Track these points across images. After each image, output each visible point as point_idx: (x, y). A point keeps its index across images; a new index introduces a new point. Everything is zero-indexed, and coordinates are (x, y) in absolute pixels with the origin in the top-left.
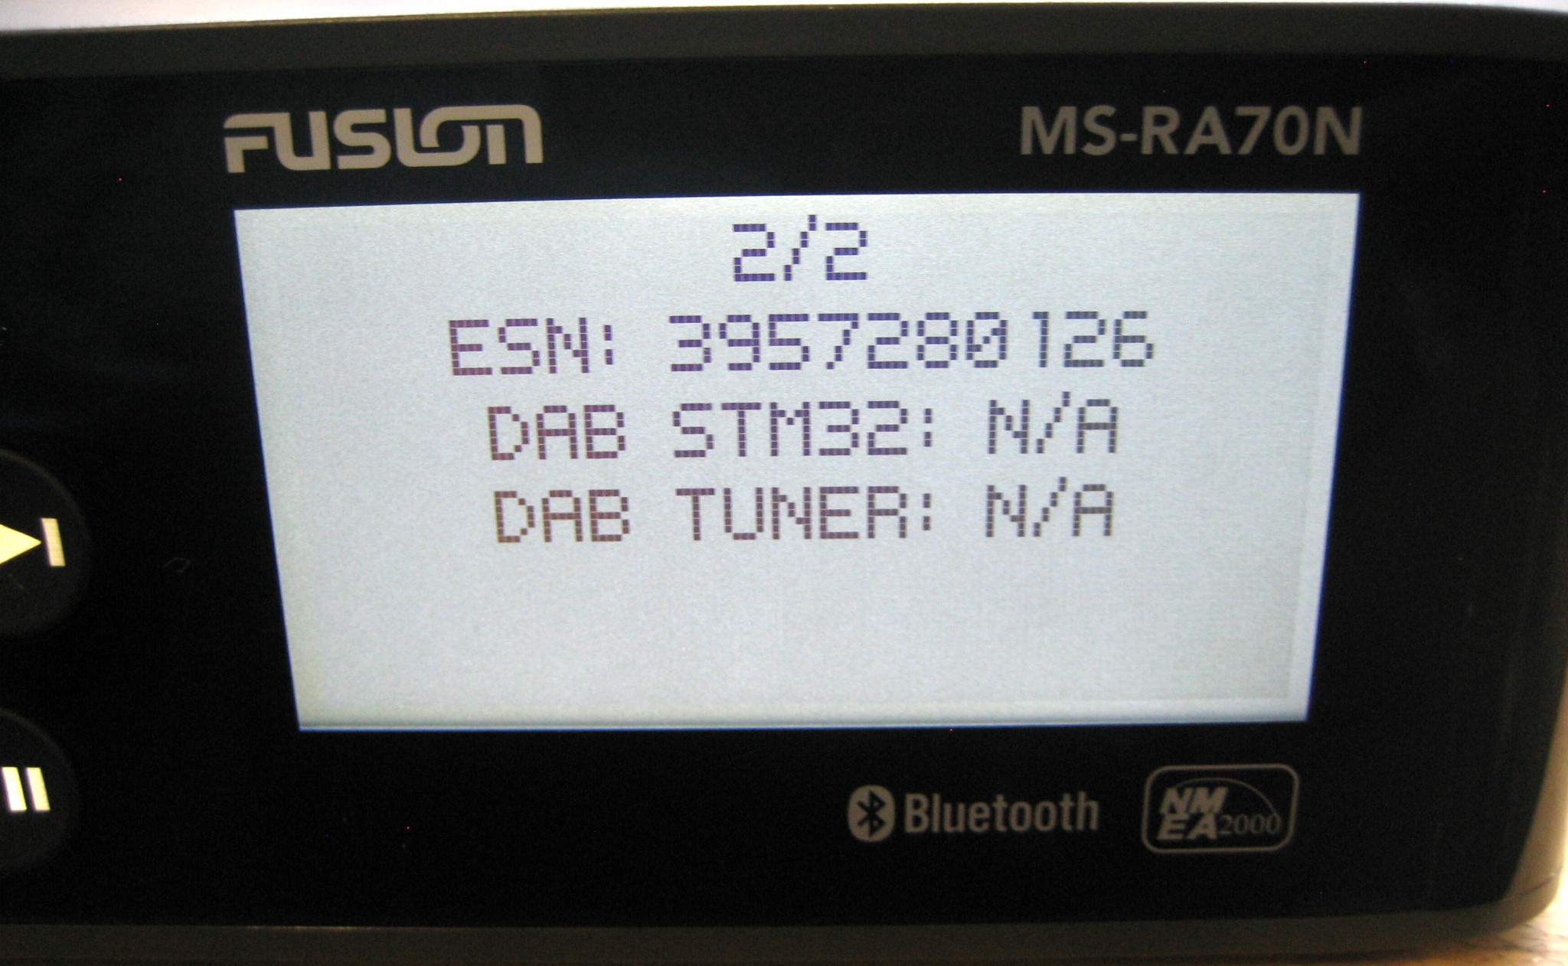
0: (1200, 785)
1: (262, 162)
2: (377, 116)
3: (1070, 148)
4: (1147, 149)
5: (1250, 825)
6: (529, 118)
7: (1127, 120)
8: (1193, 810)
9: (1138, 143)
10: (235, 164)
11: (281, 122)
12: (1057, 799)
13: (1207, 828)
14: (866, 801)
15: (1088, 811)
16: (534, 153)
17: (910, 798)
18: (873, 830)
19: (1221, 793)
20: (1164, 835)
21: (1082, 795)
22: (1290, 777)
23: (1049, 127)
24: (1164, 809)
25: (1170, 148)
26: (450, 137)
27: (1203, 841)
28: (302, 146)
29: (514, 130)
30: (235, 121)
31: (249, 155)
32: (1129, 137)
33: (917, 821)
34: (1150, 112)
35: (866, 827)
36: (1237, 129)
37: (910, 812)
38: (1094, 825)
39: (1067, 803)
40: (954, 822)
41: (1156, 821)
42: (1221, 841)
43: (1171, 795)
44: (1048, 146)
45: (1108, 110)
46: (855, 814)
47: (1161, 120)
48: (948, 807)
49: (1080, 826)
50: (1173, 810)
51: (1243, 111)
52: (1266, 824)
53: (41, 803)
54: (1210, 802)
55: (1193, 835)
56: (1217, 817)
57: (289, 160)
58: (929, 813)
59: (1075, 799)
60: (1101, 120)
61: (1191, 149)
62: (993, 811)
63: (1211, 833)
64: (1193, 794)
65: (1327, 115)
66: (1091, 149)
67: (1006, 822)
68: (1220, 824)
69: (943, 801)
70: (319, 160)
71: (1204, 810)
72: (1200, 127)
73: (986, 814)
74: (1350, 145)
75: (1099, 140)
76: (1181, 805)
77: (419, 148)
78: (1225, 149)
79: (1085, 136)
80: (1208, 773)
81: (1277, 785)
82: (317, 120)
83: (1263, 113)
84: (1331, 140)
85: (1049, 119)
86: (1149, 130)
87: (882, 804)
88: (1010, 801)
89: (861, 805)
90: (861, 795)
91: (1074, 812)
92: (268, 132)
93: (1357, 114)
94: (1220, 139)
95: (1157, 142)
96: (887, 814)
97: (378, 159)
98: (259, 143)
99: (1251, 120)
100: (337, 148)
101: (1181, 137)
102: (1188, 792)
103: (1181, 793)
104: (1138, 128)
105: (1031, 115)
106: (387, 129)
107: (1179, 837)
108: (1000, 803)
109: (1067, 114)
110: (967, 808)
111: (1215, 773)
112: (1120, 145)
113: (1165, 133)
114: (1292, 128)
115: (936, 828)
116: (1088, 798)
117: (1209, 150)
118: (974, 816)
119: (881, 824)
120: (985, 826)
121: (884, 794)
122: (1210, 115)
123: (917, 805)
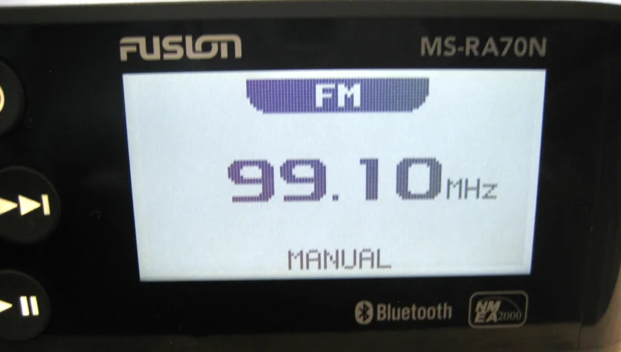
0: (491, 300)
1: (134, 56)
2: (179, 39)
3: (439, 53)
4: (468, 53)
5: (510, 316)
6: (237, 41)
7: (460, 42)
8: (488, 309)
9: (464, 51)
10: (124, 57)
11: (142, 41)
12: (436, 306)
13: (494, 317)
14: (362, 307)
15: (448, 311)
16: (238, 53)
17: (379, 306)
18: (364, 319)
19: (498, 304)
20: (477, 320)
21: (445, 305)
23: (431, 44)
24: (477, 309)
25: (476, 53)
26: (207, 47)
27: (492, 323)
28: (150, 49)
29: (231, 46)
30: (124, 40)
31: (129, 54)
32: (461, 49)
33: (382, 315)
34: (468, 40)
35: (362, 318)
36: (501, 46)
37: (379, 312)
38: (450, 317)
39: (439, 308)
40: (396, 316)
41: (474, 315)
42: (499, 323)
43: (479, 304)
44: (431, 52)
45: (453, 39)
46: (358, 313)
47: (472, 43)
48: (394, 310)
49: (445, 316)
50: (480, 310)
51: (503, 39)
52: (516, 316)
53: (36, 312)
54: (495, 307)
55: (488, 320)
56: (497, 313)
57: (144, 55)
58: (386, 312)
59: (443, 306)
60: (451, 42)
61: (484, 53)
62: (411, 311)
63: (495, 319)
64: (488, 304)
65: (533, 41)
66: (447, 54)
67: (416, 314)
68: (498, 316)
69: (392, 307)
70: (156, 55)
71: (492, 309)
72: (487, 45)
73: (408, 312)
74: (542, 52)
75: (450, 50)
76: (483, 308)
77: (194, 51)
78: (496, 53)
79: (444, 48)
80: (493, 295)
81: (520, 300)
82: (156, 40)
83: (510, 40)
84: (535, 51)
85: (431, 42)
86: (468, 47)
87: (368, 309)
88: (418, 307)
89: (360, 309)
90: (360, 305)
91: (442, 311)
92: (137, 45)
93: (544, 41)
94: (494, 49)
95: (471, 51)
96: (370, 312)
97: (179, 55)
98: (134, 49)
99: (505, 44)
100: (163, 51)
101: (480, 49)
102: (486, 303)
103: (483, 303)
104: (464, 45)
105: (425, 40)
106: (183, 44)
107: (482, 321)
108: (414, 308)
109: (438, 40)
110: (401, 310)
111: (496, 295)
112: (457, 52)
113: (474, 47)
114: (521, 46)
115: (389, 318)
116: (448, 305)
117: (490, 55)
118: (403, 313)
119: (368, 317)
120: (408, 317)
121: (369, 304)
122: (491, 41)
123: (382, 309)
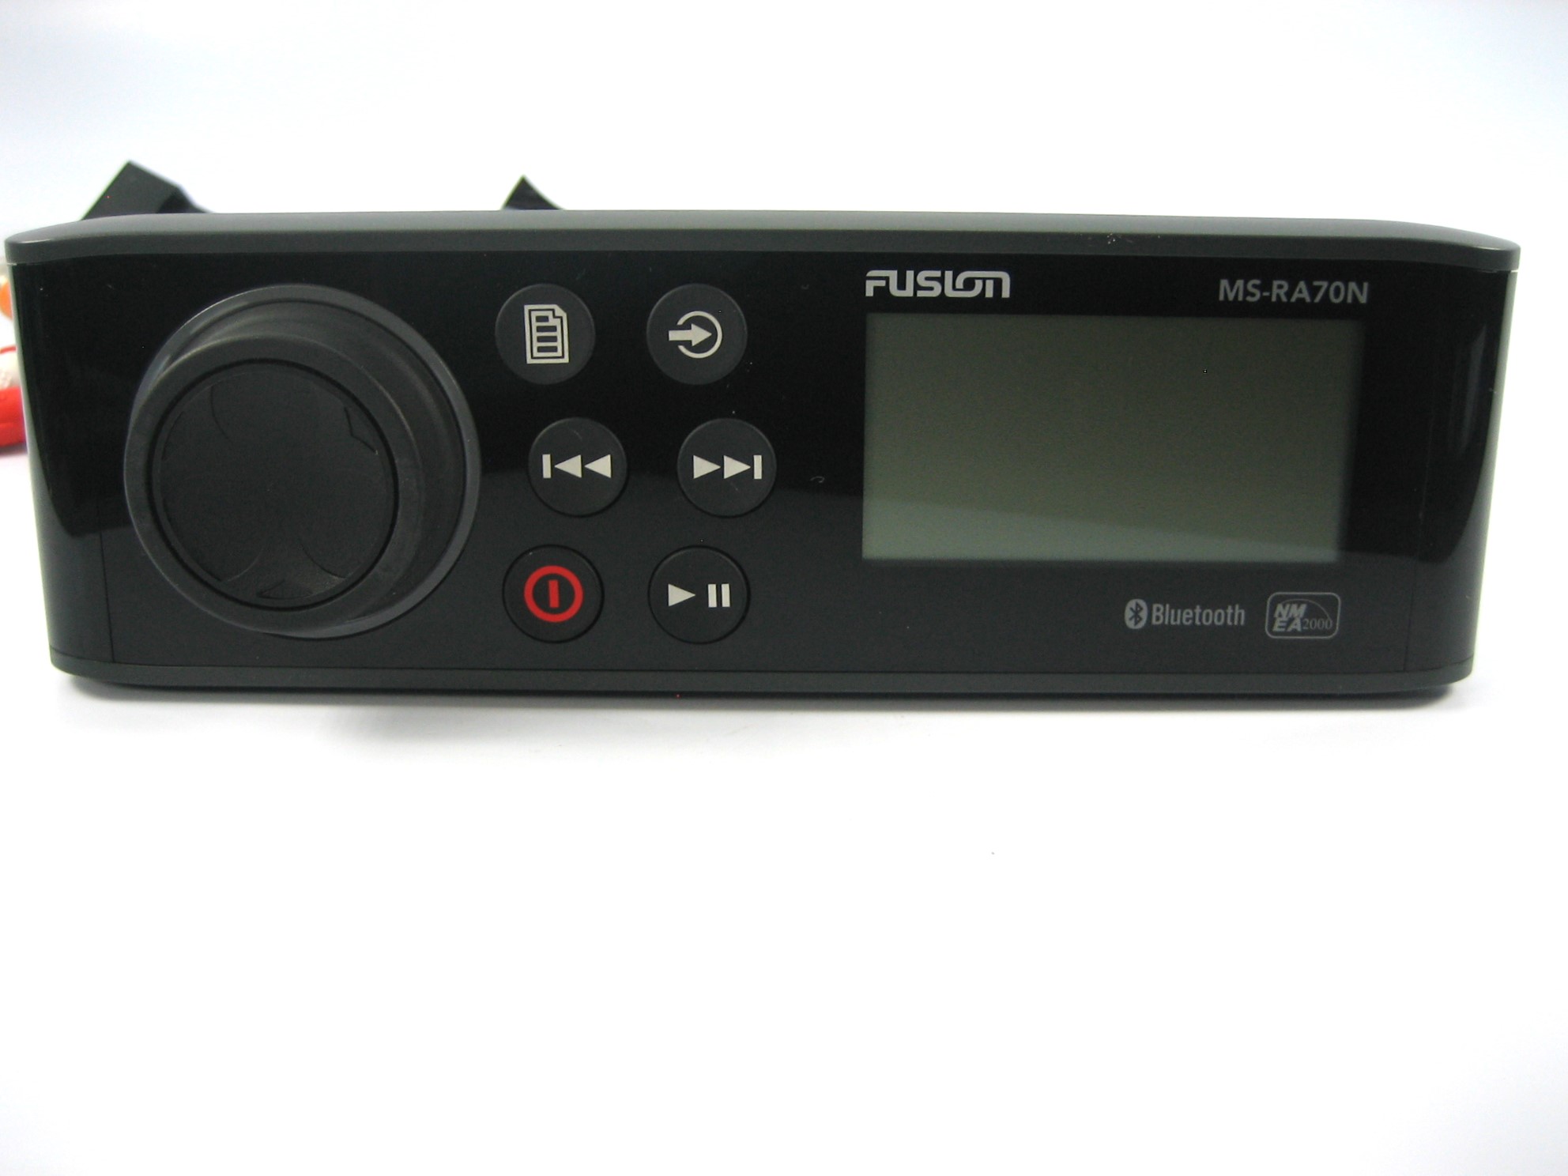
0: (1294, 602)
1: (882, 292)
2: (938, 274)
3: (1240, 298)
4: (1274, 299)
5: (1317, 624)
6: (1005, 278)
7: (1266, 286)
8: (1290, 615)
9: (1270, 296)
10: (870, 292)
11: (893, 275)
12: (1225, 608)
13: (1297, 625)
14: (1134, 607)
15: (1240, 615)
16: (1006, 293)
17: (1155, 606)
18: (1136, 623)
19: (1303, 607)
20: (1276, 629)
21: (1237, 607)
22: (1337, 600)
23: (1230, 288)
24: (1276, 615)
25: (1284, 299)
26: (969, 284)
27: (1295, 632)
28: (902, 285)
29: (998, 283)
30: (872, 273)
31: (876, 289)
32: (1266, 294)
33: (1158, 618)
34: (1276, 283)
35: (1133, 621)
36: (1313, 291)
37: (1155, 614)
38: (1242, 623)
39: (1230, 610)
40: (1175, 620)
41: (1272, 621)
42: (1303, 633)
43: (1280, 607)
44: (1231, 297)
45: (1257, 282)
46: (1128, 614)
47: (1280, 287)
48: (1173, 612)
49: (1236, 623)
50: (1280, 615)
51: (1316, 283)
52: (1325, 624)
53: (726, 603)
54: (1298, 611)
55: (1290, 629)
56: (1302, 619)
57: (894, 291)
58: (1164, 614)
59: (1234, 609)
60: (1255, 286)
61: (1293, 299)
62: (1194, 614)
63: (1299, 629)
64: (1290, 608)
65: (1353, 286)
66: (1249, 299)
67: (1200, 620)
68: (1303, 624)
69: (1170, 609)
70: (909, 292)
71: (1296, 615)
72: (1297, 289)
73: (1191, 615)
74: (1363, 299)
75: (1253, 295)
76: (1284, 613)
77: (954, 288)
78: (1308, 300)
79: (1247, 293)
80: (1296, 596)
81: (1330, 603)
82: (910, 274)
83: (1325, 284)
84: (1355, 297)
85: (1232, 285)
86: (1275, 291)
87: (1141, 609)
88: (1203, 608)
89: (1132, 609)
90: (1132, 604)
91: (1233, 615)
92: (887, 279)
93: (1366, 285)
94: (1306, 295)
95: (1278, 296)
96: (1144, 614)
97: (936, 293)
98: (882, 283)
99: (1319, 288)
100: (917, 287)
101: (1289, 294)
102: (1288, 606)
103: (1284, 606)
104: (1270, 289)
105: (1224, 283)
106: (941, 280)
107: (1283, 630)
108: (1198, 610)
109: (1240, 283)
110: (1182, 613)
111: (1301, 597)
112: (1262, 298)
113: (1282, 292)
114: (1337, 291)
115: (1166, 622)
116: (1240, 608)
117: (1301, 301)
118: (1185, 616)
119: (1141, 619)
120: (1190, 622)
121: (1142, 603)
122: (1302, 285)
123: (1158, 610)
